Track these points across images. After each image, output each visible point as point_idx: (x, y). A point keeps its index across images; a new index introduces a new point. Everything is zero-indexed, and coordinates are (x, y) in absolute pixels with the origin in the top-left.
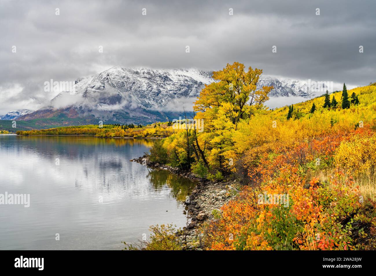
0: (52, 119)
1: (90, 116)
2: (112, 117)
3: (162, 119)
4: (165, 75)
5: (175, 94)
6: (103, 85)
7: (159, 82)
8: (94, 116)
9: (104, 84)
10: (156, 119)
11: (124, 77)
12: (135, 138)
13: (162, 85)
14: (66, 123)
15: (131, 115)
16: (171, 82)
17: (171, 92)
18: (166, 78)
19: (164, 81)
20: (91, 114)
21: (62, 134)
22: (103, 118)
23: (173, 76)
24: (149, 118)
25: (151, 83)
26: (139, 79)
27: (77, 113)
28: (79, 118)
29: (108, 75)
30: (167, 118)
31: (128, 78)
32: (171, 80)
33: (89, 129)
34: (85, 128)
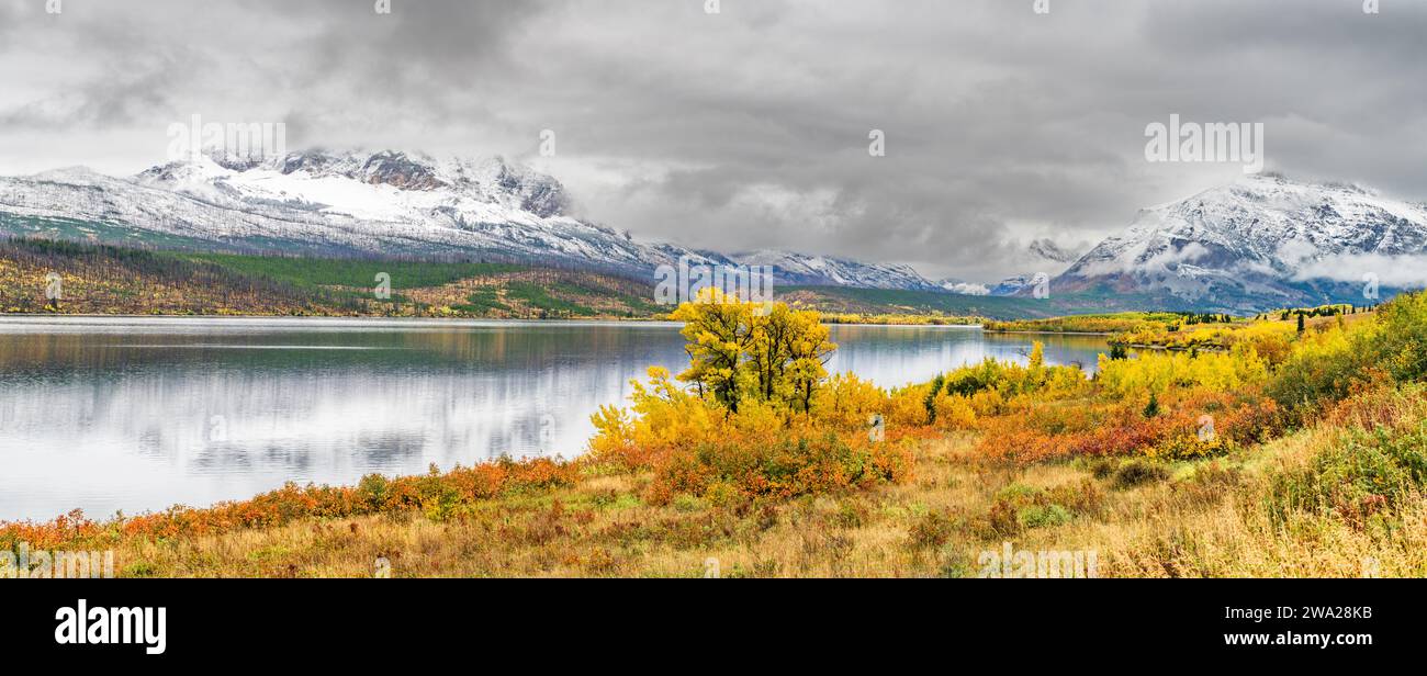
0: (1082, 296)
1: (1160, 290)
2: (1207, 292)
3: (1314, 300)
4: (1324, 204)
5: (1346, 244)
6: (1191, 226)
7: (1310, 220)
8: (1169, 290)
9: (1192, 223)
10: (1302, 299)
11: (1235, 209)
12: (1168, 348)
13: (1316, 224)
14: (1112, 305)
15: (1249, 289)
16: (1337, 219)
17: (1336, 241)
18: (1326, 211)
19: (1322, 218)
20: (1164, 285)
21: (1071, 331)
22: (1188, 294)
23: (1342, 206)
24: (1287, 295)
25: (1293, 221)
26: (1266, 212)
27: (1134, 284)
28: (1138, 294)
29: (1202, 205)
30: (1326, 298)
31: (1243, 211)
32: (1337, 215)
33: (1125, 321)
34: (1119, 320)
